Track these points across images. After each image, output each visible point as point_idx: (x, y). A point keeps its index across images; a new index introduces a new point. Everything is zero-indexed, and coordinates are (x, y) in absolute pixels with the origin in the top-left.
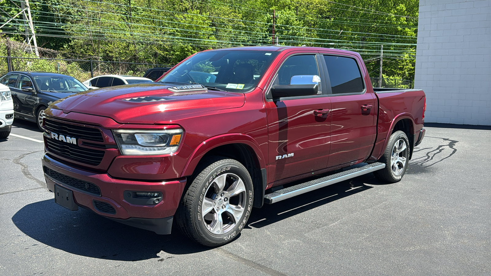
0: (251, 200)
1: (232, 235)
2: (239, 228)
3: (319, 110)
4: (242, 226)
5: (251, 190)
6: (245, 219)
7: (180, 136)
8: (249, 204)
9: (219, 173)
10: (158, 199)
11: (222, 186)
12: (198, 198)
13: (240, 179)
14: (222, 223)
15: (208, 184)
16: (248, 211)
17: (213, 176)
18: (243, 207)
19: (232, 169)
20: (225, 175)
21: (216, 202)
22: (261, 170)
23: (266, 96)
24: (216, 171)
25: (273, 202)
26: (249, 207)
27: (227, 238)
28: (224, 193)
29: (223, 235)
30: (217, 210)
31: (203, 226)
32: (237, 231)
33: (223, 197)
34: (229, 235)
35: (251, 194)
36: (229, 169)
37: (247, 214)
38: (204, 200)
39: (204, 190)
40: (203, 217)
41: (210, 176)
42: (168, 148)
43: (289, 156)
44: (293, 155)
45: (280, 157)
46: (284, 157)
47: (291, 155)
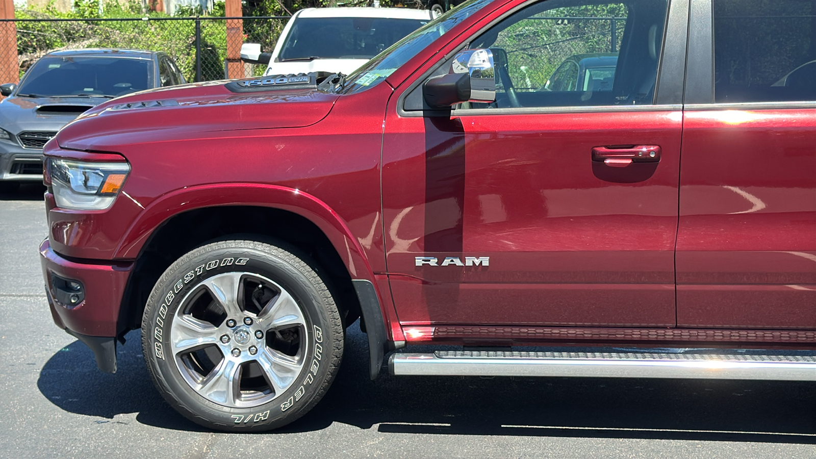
0: (317, 347)
1: (258, 416)
2: (282, 406)
3: (607, 147)
4: (290, 403)
5: (319, 324)
6: (301, 390)
7: (123, 177)
8: (315, 358)
9: (212, 267)
10: (77, 296)
11: (230, 299)
12: (155, 309)
13: (284, 294)
14: (231, 383)
15: (180, 286)
16: (312, 374)
17: (194, 270)
18: (300, 362)
19: (254, 265)
20: (237, 276)
21: (228, 333)
22: (351, 283)
23: (400, 102)
24: (205, 261)
25: (398, 371)
26: (315, 363)
27: (240, 418)
28: (251, 319)
29: (232, 410)
30: (232, 352)
31: (172, 373)
32: (275, 412)
33: (253, 328)
34: (251, 413)
35: (318, 334)
36: (243, 263)
37: (307, 379)
38: (176, 319)
39: (170, 296)
40: (174, 353)
41: (187, 270)
42: (98, 199)
43: (469, 262)
44: (486, 262)
45: (433, 262)
46: (446, 262)
47: (477, 262)
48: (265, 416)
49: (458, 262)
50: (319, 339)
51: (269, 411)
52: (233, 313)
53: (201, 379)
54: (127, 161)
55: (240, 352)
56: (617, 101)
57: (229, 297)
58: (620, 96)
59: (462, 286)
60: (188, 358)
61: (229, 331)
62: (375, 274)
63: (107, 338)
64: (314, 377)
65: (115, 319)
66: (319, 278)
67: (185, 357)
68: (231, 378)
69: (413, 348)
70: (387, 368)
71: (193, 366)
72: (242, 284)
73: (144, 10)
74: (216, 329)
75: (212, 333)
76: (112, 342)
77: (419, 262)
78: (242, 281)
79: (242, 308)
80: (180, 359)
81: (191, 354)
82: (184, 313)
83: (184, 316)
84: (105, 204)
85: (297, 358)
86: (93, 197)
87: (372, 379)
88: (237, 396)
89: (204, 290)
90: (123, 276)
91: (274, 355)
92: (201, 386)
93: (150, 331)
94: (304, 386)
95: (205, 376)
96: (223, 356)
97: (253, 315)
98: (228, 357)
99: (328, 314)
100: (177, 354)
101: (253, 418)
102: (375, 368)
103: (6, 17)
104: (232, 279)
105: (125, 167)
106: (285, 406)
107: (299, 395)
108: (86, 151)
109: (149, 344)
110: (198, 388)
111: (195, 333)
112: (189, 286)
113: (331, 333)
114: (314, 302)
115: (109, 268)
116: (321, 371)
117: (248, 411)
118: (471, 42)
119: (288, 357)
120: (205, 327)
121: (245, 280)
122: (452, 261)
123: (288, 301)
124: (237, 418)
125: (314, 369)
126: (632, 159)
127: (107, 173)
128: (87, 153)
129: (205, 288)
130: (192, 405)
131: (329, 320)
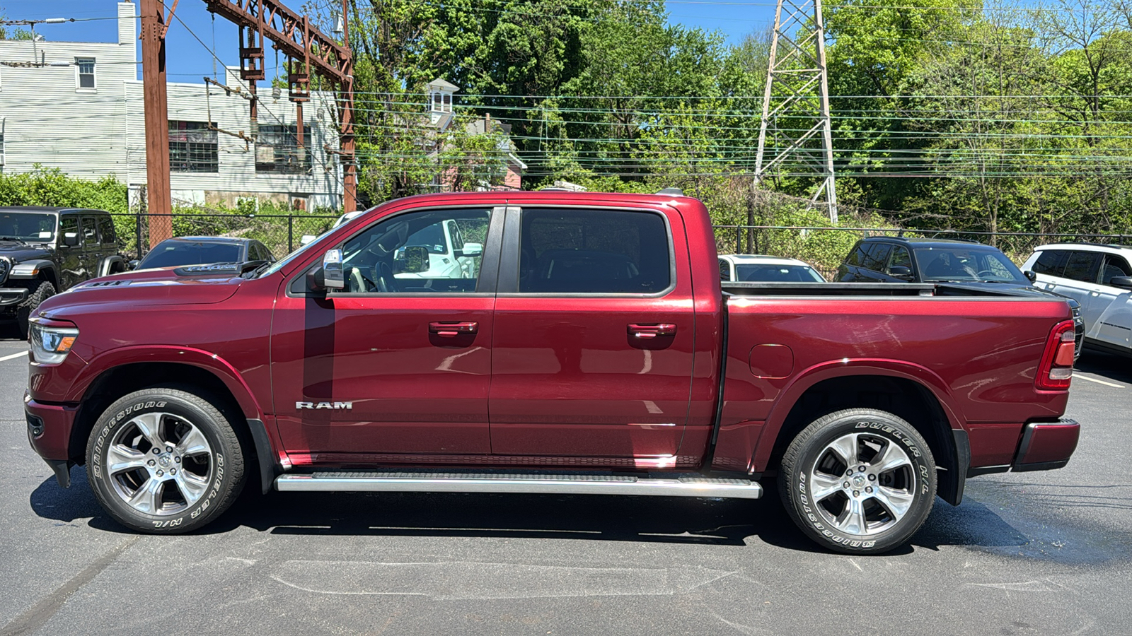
0: (220, 470)
1: (174, 522)
2: (192, 514)
3: (440, 323)
4: (198, 512)
5: (221, 453)
6: (207, 503)
7: (73, 339)
8: (218, 478)
9: (139, 408)
10: (38, 429)
11: (153, 433)
12: (95, 440)
13: (195, 429)
14: (153, 497)
15: (114, 423)
16: (215, 490)
17: (124, 410)
18: (207, 481)
19: (172, 407)
20: (158, 415)
21: (154, 459)
22: (246, 421)
23: (288, 286)
24: (133, 404)
25: (281, 488)
26: (218, 482)
27: (159, 524)
28: (171, 448)
29: (154, 518)
30: (157, 473)
31: (108, 489)
32: (187, 519)
33: (173, 455)
34: (168, 520)
35: (220, 460)
36: (162, 405)
37: (211, 494)
38: (112, 448)
39: (106, 430)
40: (110, 474)
41: (119, 411)
42: (55, 356)
43: (337, 406)
44: (349, 406)
45: (310, 406)
46: (320, 406)
47: (343, 406)
48: (178, 522)
49: (328, 406)
50: (221, 464)
51: (181, 519)
52: (156, 443)
53: (132, 493)
54: (76, 327)
55: (163, 473)
56: (450, 289)
57: (152, 430)
58: (452, 286)
59: (332, 424)
60: (123, 477)
61: (156, 457)
62: (265, 414)
63: (62, 462)
64: (217, 492)
65: (66, 447)
66: (223, 417)
67: (119, 477)
68: (154, 493)
69: (296, 470)
70: (274, 486)
71: (125, 482)
72: (162, 422)
73: (290, 208)
74: (143, 455)
75: (140, 459)
76: (65, 464)
77: (299, 405)
78: (163, 419)
79: (164, 440)
80: (115, 478)
81: (127, 474)
82: (118, 443)
83: (118, 446)
84: (59, 359)
85: (205, 478)
86: (52, 354)
87: (264, 494)
88: (159, 506)
89: (133, 427)
90: (71, 414)
91: (187, 476)
92: (130, 499)
93: (91, 456)
94: (209, 500)
95: (135, 490)
96: (149, 477)
97: (173, 445)
98: (153, 476)
99: (228, 445)
100: (112, 474)
101: (169, 524)
102: (265, 486)
103: (164, 212)
104: (154, 419)
105: (75, 332)
106: (194, 515)
107: (205, 506)
108: (50, 319)
109: (90, 467)
110: (127, 499)
111: (126, 459)
112: (121, 422)
113: (231, 459)
114: (217, 435)
115: (61, 408)
116: (223, 488)
117: (166, 518)
118: (345, 244)
119: (200, 478)
120: (134, 454)
121: (165, 418)
122: (324, 405)
123: (197, 435)
124: (157, 524)
125: (217, 486)
126: (458, 332)
127: (62, 336)
128: (50, 321)
129: (134, 424)
130: (123, 514)
131: (230, 450)
